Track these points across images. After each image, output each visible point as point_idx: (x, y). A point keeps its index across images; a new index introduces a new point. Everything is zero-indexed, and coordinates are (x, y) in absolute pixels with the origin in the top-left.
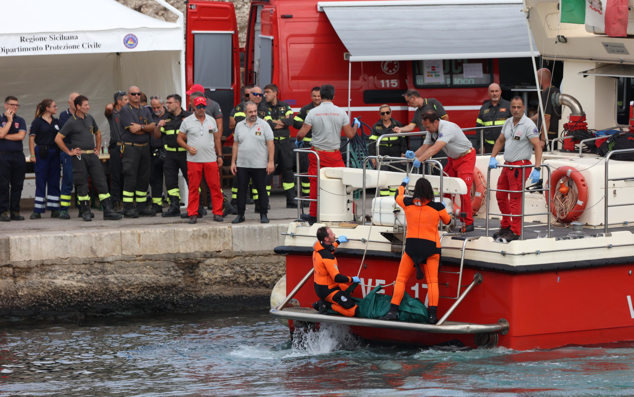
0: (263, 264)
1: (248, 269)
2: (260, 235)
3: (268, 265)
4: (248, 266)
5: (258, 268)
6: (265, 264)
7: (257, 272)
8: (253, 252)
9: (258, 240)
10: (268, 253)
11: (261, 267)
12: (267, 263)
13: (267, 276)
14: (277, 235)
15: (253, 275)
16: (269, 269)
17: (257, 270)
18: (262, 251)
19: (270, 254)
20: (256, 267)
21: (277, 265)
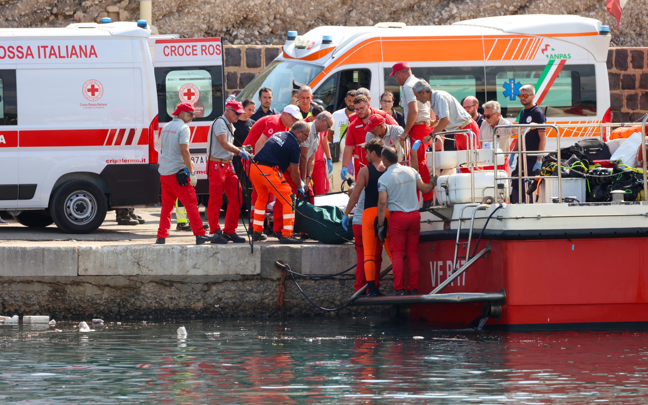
0: (24, 293)
1: (6, 298)
2: (22, 258)
3: (29, 294)
4: (6, 294)
5: (18, 297)
6: (26, 292)
7: (17, 301)
8: (13, 277)
9: (20, 264)
10: (31, 280)
11: (21, 296)
12: (29, 292)
13: (27, 307)
14: (42, 258)
15: (12, 305)
16: (31, 298)
17: (16, 299)
18: (24, 277)
19: (32, 281)
20: (16, 295)
21: (40, 294)
